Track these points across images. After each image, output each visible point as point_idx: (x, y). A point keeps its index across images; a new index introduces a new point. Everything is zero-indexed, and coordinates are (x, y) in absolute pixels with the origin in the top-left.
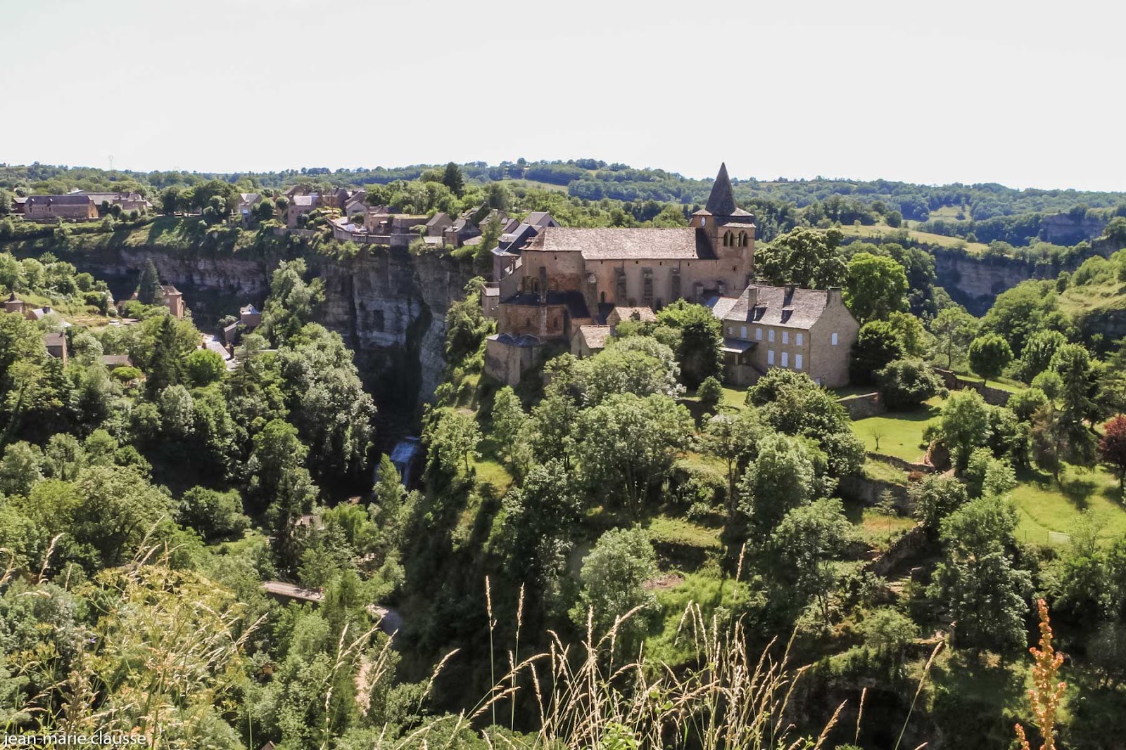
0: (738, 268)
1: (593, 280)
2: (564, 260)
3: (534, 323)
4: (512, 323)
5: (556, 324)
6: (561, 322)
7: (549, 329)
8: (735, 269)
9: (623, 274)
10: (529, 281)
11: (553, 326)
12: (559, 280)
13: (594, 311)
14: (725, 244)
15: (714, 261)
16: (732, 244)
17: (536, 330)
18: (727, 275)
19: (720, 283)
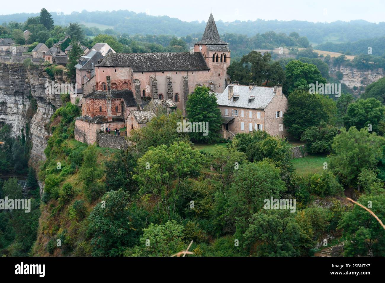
0: (221, 75)
1: (138, 84)
2: (121, 72)
3: (104, 109)
4: (91, 109)
5: (117, 110)
6: (120, 109)
7: (113, 112)
8: (219, 75)
9: (155, 80)
10: (100, 84)
11: (115, 110)
12: (118, 84)
13: (139, 102)
14: (213, 61)
15: (207, 72)
16: (217, 61)
17: (105, 113)
18: (215, 78)
19: (211, 84)
